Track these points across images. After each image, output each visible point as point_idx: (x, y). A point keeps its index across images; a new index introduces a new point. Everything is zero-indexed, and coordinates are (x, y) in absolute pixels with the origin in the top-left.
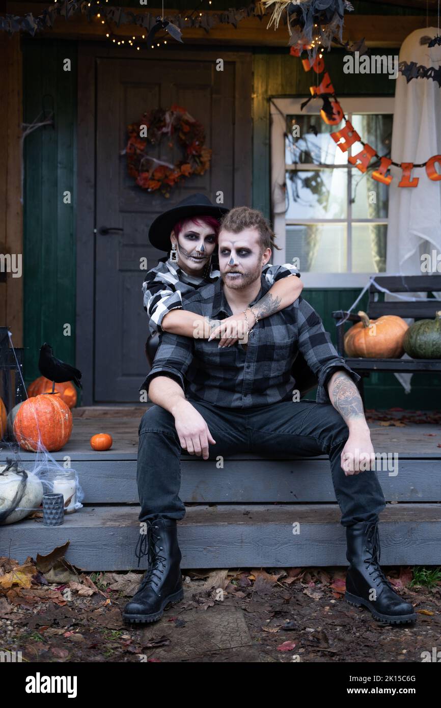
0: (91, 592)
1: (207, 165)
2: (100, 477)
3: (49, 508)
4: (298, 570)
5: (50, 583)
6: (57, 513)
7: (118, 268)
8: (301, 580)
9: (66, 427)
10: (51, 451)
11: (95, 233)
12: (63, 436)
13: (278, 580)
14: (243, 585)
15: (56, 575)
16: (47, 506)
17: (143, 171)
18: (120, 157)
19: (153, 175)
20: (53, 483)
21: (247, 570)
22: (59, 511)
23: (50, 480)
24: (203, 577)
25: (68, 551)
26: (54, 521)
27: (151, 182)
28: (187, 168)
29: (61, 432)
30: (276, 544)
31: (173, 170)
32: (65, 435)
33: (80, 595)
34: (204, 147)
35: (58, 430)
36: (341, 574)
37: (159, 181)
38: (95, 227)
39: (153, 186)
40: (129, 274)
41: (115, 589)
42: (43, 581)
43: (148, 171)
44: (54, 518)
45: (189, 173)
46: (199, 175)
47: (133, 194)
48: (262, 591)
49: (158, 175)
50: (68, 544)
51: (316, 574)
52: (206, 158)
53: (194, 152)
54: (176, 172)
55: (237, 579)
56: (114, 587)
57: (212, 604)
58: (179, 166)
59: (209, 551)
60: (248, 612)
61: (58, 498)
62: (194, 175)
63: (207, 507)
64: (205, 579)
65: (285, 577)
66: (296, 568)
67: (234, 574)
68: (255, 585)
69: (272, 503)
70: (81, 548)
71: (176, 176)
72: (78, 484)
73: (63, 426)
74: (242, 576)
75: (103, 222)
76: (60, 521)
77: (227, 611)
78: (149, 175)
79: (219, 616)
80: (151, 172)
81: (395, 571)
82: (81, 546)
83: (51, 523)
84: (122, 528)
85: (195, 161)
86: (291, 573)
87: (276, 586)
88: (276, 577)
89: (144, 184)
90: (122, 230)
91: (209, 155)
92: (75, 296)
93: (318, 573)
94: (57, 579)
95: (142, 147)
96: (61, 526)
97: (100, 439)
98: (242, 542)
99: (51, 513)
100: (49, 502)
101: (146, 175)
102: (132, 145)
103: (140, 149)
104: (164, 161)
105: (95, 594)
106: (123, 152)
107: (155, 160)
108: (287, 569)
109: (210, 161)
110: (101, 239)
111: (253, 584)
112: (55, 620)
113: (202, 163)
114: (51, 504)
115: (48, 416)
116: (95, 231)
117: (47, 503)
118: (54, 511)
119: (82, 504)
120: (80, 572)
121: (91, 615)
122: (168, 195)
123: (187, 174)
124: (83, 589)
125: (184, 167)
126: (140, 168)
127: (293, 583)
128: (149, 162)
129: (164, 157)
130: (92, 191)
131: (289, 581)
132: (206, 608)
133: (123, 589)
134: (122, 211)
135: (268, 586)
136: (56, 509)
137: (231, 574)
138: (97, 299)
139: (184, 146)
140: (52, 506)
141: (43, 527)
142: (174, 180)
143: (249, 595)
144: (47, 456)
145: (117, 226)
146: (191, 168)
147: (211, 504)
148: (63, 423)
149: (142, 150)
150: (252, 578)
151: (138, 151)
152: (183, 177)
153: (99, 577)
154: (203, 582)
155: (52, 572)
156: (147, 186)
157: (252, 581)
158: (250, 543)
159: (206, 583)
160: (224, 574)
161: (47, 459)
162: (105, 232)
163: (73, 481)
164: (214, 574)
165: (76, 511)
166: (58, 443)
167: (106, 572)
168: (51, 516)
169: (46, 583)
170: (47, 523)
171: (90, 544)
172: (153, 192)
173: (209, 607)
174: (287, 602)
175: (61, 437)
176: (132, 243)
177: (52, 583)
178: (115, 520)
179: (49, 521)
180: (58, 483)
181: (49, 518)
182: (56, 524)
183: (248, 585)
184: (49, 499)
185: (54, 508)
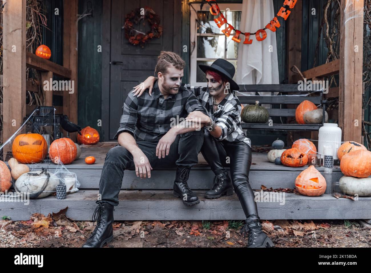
0: (75, 231)
1: (161, 33)
2: (88, 177)
3: (59, 191)
4: (176, 222)
5: (58, 225)
6: (62, 194)
7: (120, 80)
8: (177, 226)
9: (73, 153)
10: (65, 164)
11: (110, 64)
12: (71, 157)
13: (166, 226)
14: (149, 228)
15: (62, 222)
16: (58, 190)
17: (132, 36)
18: (122, 29)
19: (136, 38)
20: (65, 180)
21: (151, 221)
22: (64, 193)
23: (63, 178)
24: (131, 224)
25: (68, 211)
26: (61, 197)
27: (135, 41)
28: (151, 35)
29: (70, 156)
30: (165, 210)
31: (145, 36)
32: (72, 157)
33: (70, 232)
34: (160, 25)
35: (69, 155)
36: (196, 223)
37: (138, 40)
38: (110, 62)
39: (136, 43)
40: (125, 82)
41: (87, 229)
42: (55, 224)
43: (134, 36)
44: (61, 196)
45: (153, 37)
46: (157, 38)
47: (127, 46)
48: (157, 231)
49: (138, 38)
50: (67, 208)
51: (184, 223)
52: (160, 30)
53: (155, 28)
54: (146, 37)
55: (146, 225)
56: (87, 228)
57: (130, 237)
58: (148, 33)
59: (134, 212)
60: (147, 242)
61: (63, 187)
62: (155, 38)
63: (138, 191)
64: (132, 225)
65: (169, 225)
66: (174, 221)
67: (145, 223)
68: (154, 228)
69: (168, 190)
70: (74, 210)
71: (146, 38)
72: (77, 180)
73: (71, 153)
74: (149, 224)
75: (114, 59)
76: (64, 197)
77: (137, 241)
78: (134, 38)
79: (131, 244)
80: (135, 36)
81: (221, 222)
82: (73, 209)
83: (60, 198)
84: (92, 201)
85: (155, 31)
86: (172, 223)
87: (164, 229)
88: (164, 225)
89: (132, 42)
90: (122, 63)
91: (162, 29)
92: (101, 92)
93: (185, 223)
94: (62, 224)
95: (131, 25)
96: (65, 200)
97: (89, 159)
98: (149, 209)
99: (60, 194)
100: (59, 188)
101: (132, 38)
102: (126, 24)
103: (130, 26)
104: (141, 31)
105: (77, 231)
106: (123, 28)
107: (137, 31)
108: (170, 221)
109: (163, 31)
110: (113, 67)
111: (153, 228)
112: (52, 244)
113: (159, 32)
114: (60, 189)
115: (64, 148)
116: (110, 63)
117: (58, 189)
118: (61, 193)
119: (78, 189)
120: (72, 221)
121: (72, 242)
122: (143, 47)
123: (151, 37)
124: (72, 229)
125: (150, 35)
126: (130, 34)
127: (173, 227)
128: (135, 32)
129: (141, 30)
130: (109, 45)
131: (170, 226)
132: (127, 239)
133: (91, 229)
134: (122, 54)
135: (161, 229)
136: (62, 192)
137: (143, 223)
138: (111, 94)
139: (150, 25)
140: (60, 191)
141: (56, 200)
142: (145, 40)
143: (150, 233)
144: (63, 166)
145: (120, 61)
146: (153, 35)
147: (140, 190)
148: (71, 151)
149: (131, 27)
150: (153, 225)
151: (129, 27)
152: (149, 38)
153: (82, 223)
154: (131, 226)
155: (60, 221)
156: (133, 43)
157: (153, 226)
158: (152, 209)
159: (132, 227)
160: (140, 223)
161: (62, 168)
162: (115, 63)
163: (74, 178)
164: (136, 223)
165: (75, 192)
166: (69, 161)
167: (85, 221)
168: (60, 195)
169: (57, 225)
170: (58, 198)
171: (78, 208)
172: (136, 45)
173: (129, 239)
174: (167, 237)
175: (70, 158)
176: (127, 68)
177: (59, 226)
178: (91, 197)
179: (58, 197)
180: (67, 180)
181: (59, 196)
182: (62, 199)
183: (151, 228)
184: (58, 187)
185: (61, 192)
